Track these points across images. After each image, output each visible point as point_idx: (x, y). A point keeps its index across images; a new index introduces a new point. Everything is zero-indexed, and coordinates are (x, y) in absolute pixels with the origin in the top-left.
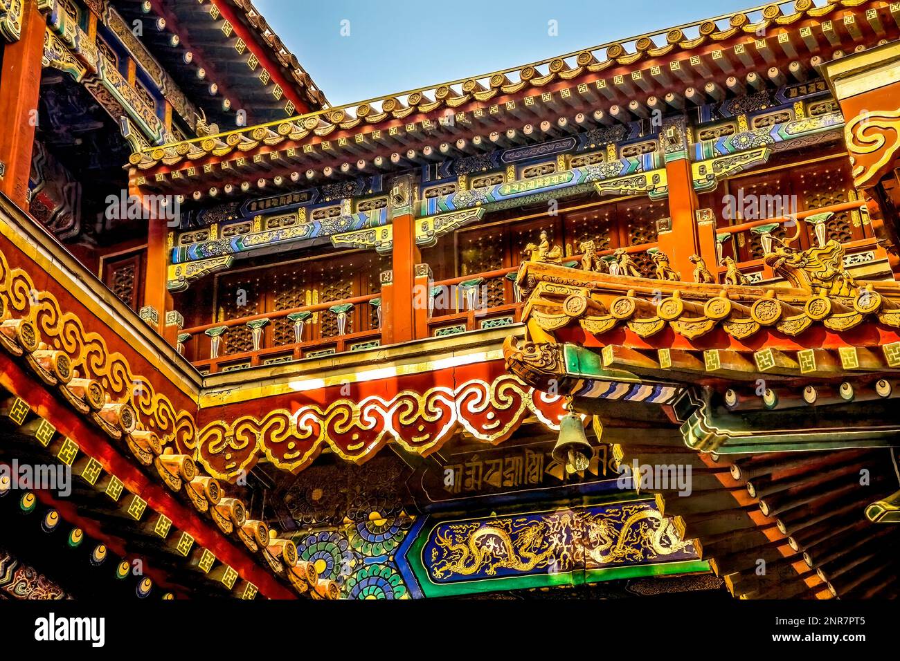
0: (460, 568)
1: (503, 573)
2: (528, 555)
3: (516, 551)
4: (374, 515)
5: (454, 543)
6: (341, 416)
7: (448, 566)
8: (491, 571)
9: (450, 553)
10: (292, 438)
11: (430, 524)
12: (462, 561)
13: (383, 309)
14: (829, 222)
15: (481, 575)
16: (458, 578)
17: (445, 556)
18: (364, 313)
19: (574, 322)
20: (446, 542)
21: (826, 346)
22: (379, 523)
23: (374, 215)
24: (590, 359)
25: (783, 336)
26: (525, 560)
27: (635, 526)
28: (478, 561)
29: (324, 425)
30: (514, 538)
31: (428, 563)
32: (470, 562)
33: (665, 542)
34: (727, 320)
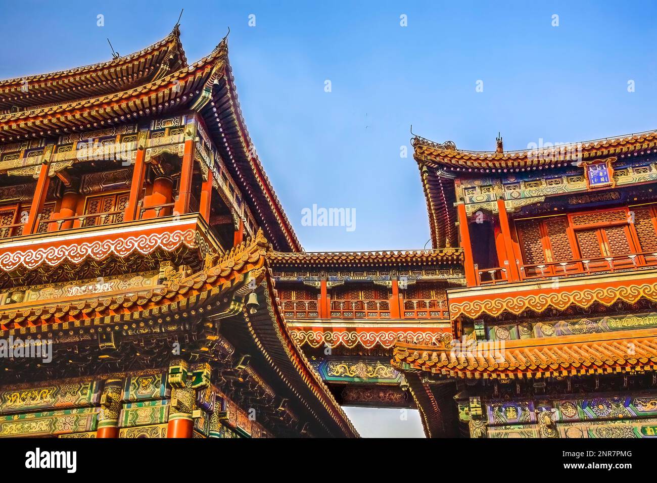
0: (335, 374)
1: (346, 376)
2: (352, 373)
3: (349, 371)
4: (313, 357)
5: (334, 367)
6: (311, 335)
7: (332, 373)
8: (343, 376)
9: (332, 369)
10: (298, 339)
11: (327, 361)
12: (336, 372)
13: (318, 305)
14: (430, 303)
15: (340, 376)
16: (334, 376)
17: (331, 370)
18: (313, 306)
19: (406, 358)
20: (332, 367)
21: (455, 371)
22: (314, 359)
23: (316, 278)
24: (407, 365)
25: (448, 367)
26: (352, 374)
27: (379, 369)
28: (340, 373)
29: (307, 337)
30: (349, 368)
31: (327, 371)
32: (337, 373)
33: (386, 374)
34: (437, 363)
